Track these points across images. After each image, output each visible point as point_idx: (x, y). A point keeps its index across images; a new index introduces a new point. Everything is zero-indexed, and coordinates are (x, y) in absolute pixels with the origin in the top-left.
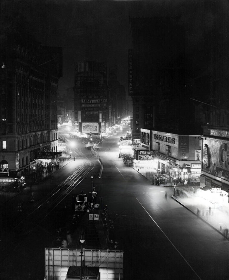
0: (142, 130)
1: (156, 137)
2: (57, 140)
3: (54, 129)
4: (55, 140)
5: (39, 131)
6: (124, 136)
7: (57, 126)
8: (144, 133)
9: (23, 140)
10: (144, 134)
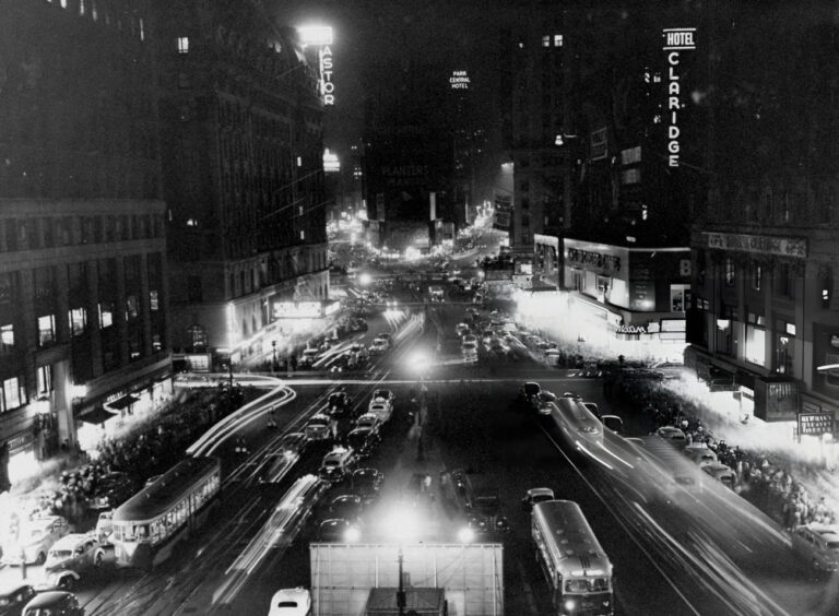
0: (538, 238)
1: (575, 253)
2: (325, 269)
3: (318, 242)
4: (320, 270)
5: (281, 248)
6: (494, 253)
7: (324, 234)
8: (544, 245)
9: (242, 273)
10: (544, 247)
